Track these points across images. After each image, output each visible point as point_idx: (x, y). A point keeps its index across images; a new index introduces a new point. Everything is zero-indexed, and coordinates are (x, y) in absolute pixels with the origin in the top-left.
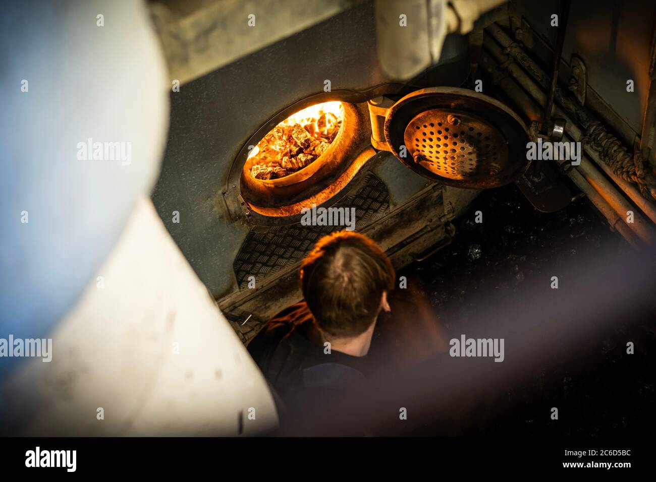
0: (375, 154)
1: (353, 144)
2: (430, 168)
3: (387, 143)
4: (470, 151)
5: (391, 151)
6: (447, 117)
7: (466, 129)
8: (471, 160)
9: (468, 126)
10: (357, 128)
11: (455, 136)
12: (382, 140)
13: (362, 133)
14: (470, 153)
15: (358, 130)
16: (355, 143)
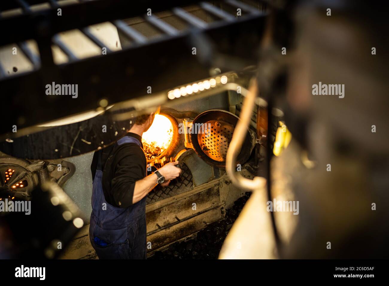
0: (186, 151)
1: (176, 146)
2: (209, 155)
3: (191, 143)
4: (225, 140)
5: (193, 148)
6: (215, 123)
7: (223, 129)
8: (225, 145)
9: (224, 127)
10: (178, 137)
11: (219, 132)
12: (189, 142)
13: (181, 140)
14: (225, 141)
15: (179, 138)
16: (178, 145)
